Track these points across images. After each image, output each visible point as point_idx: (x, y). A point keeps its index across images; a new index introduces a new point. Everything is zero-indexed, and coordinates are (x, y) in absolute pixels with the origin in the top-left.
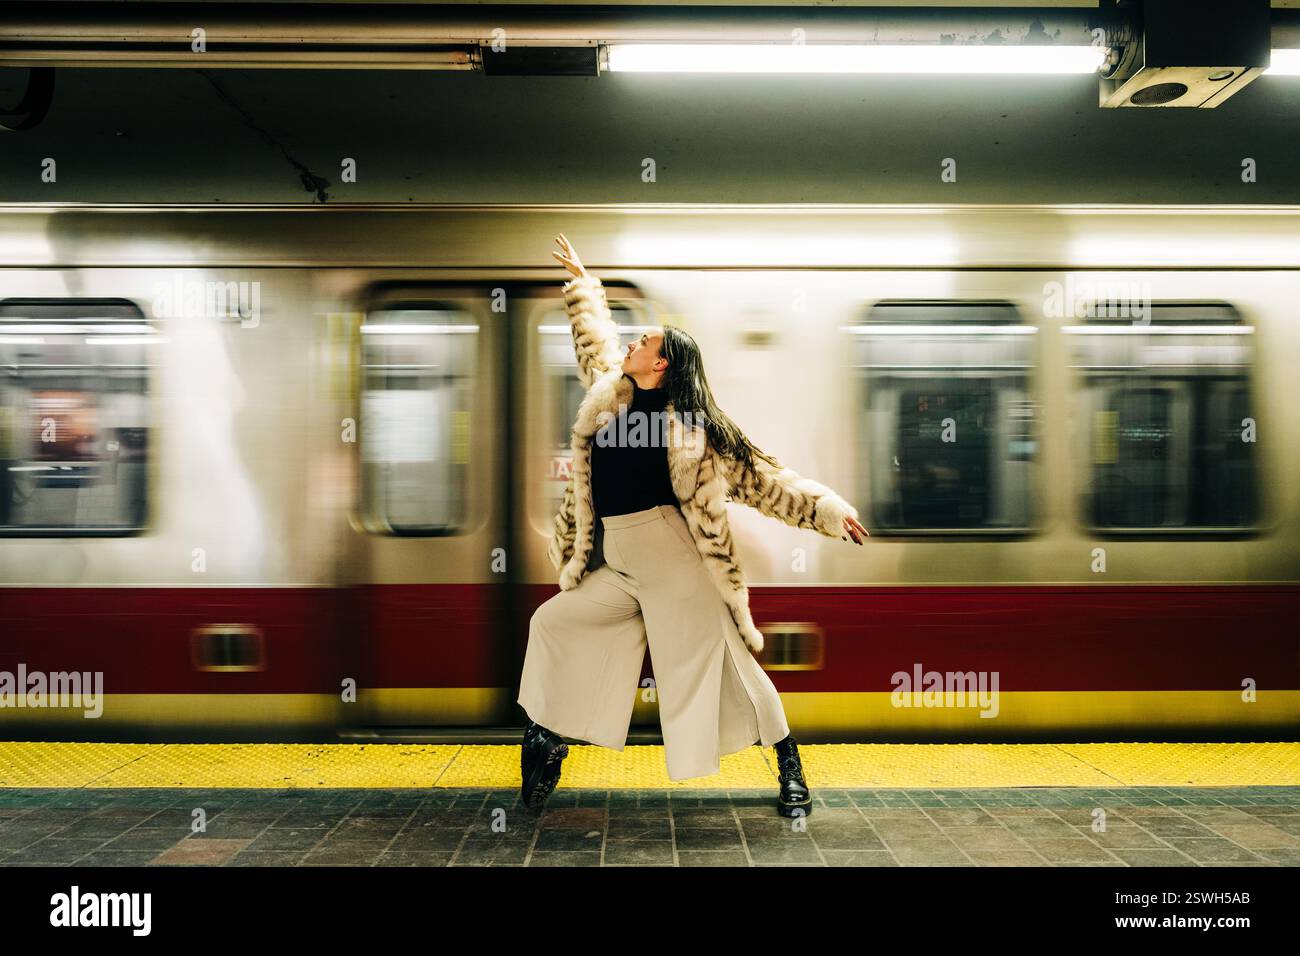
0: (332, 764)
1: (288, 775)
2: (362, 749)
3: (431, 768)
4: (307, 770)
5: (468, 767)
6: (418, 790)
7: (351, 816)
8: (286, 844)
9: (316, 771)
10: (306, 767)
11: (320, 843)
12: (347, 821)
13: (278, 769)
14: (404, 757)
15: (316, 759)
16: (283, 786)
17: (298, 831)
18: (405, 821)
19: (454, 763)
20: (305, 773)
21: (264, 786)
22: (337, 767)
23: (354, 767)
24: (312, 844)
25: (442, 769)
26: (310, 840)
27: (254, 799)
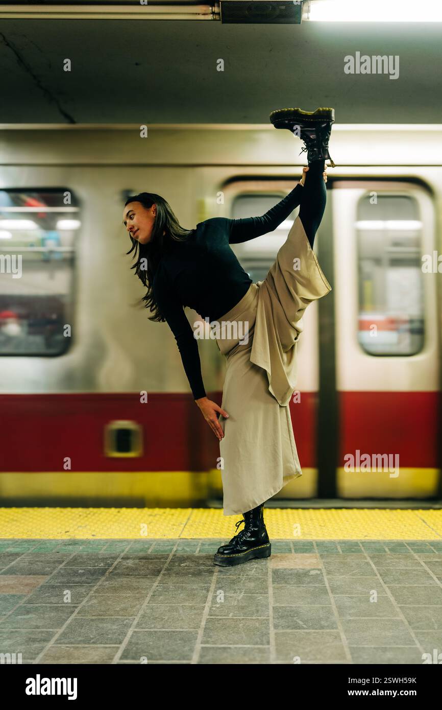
0: (99, 522)
1: (67, 529)
2: (119, 512)
3: (174, 525)
4: (81, 526)
5: (201, 524)
6: (168, 541)
7: (122, 558)
8: (77, 579)
9: (88, 527)
10: (79, 524)
11: (103, 578)
12: (120, 562)
13: (59, 525)
14: (151, 517)
15: (86, 519)
16: (66, 537)
17: (84, 570)
18: (166, 562)
19: (190, 522)
20: (80, 528)
21: (51, 537)
22: (104, 524)
23: (116, 524)
24: (97, 579)
25: (183, 526)
26: (95, 577)
27: (45, 546)
